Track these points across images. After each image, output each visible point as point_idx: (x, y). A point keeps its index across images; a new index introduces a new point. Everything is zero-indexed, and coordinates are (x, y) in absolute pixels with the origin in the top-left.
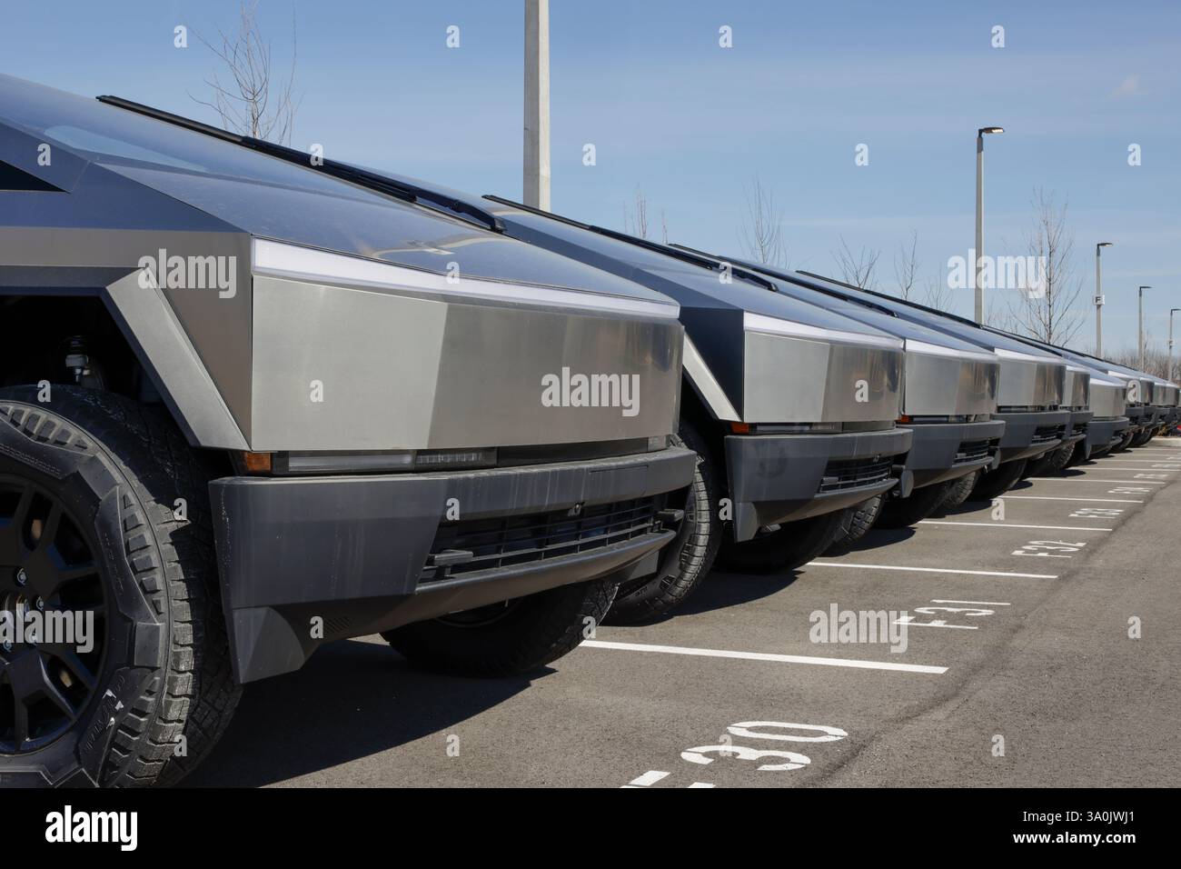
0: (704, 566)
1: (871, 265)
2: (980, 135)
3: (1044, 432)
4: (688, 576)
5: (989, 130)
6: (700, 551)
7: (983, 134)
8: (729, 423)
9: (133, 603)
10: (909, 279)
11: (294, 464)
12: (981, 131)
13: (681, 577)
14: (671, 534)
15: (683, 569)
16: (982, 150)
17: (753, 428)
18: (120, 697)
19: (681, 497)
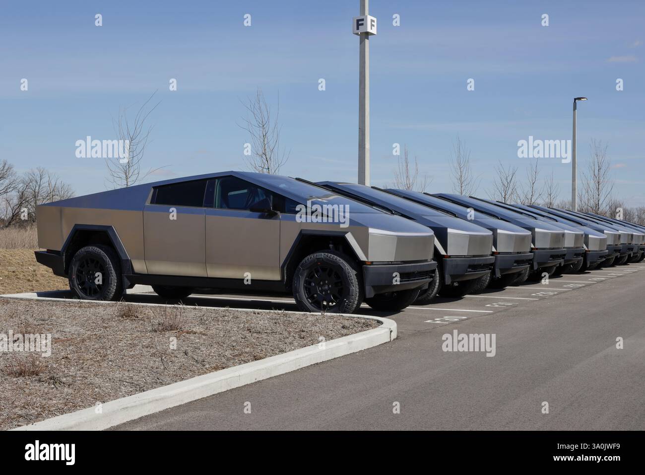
0: (437, 290)
1: (513, 174)
2: (575, 101)
3: (554, 257)
4: (434, 293)
5: (579, 99)
6: (437, 287)
7: (577, 101)
8: (444, 255)
9: (349, 285)
10: (534, 179)
11: (374, 263)
12: (575, 99)
13: (432, 293)
14: (432, 279)
15: (433, 291)
16: (576, 109)
17: (450, 257)
18: (347, 300)
19: (434, 271)
